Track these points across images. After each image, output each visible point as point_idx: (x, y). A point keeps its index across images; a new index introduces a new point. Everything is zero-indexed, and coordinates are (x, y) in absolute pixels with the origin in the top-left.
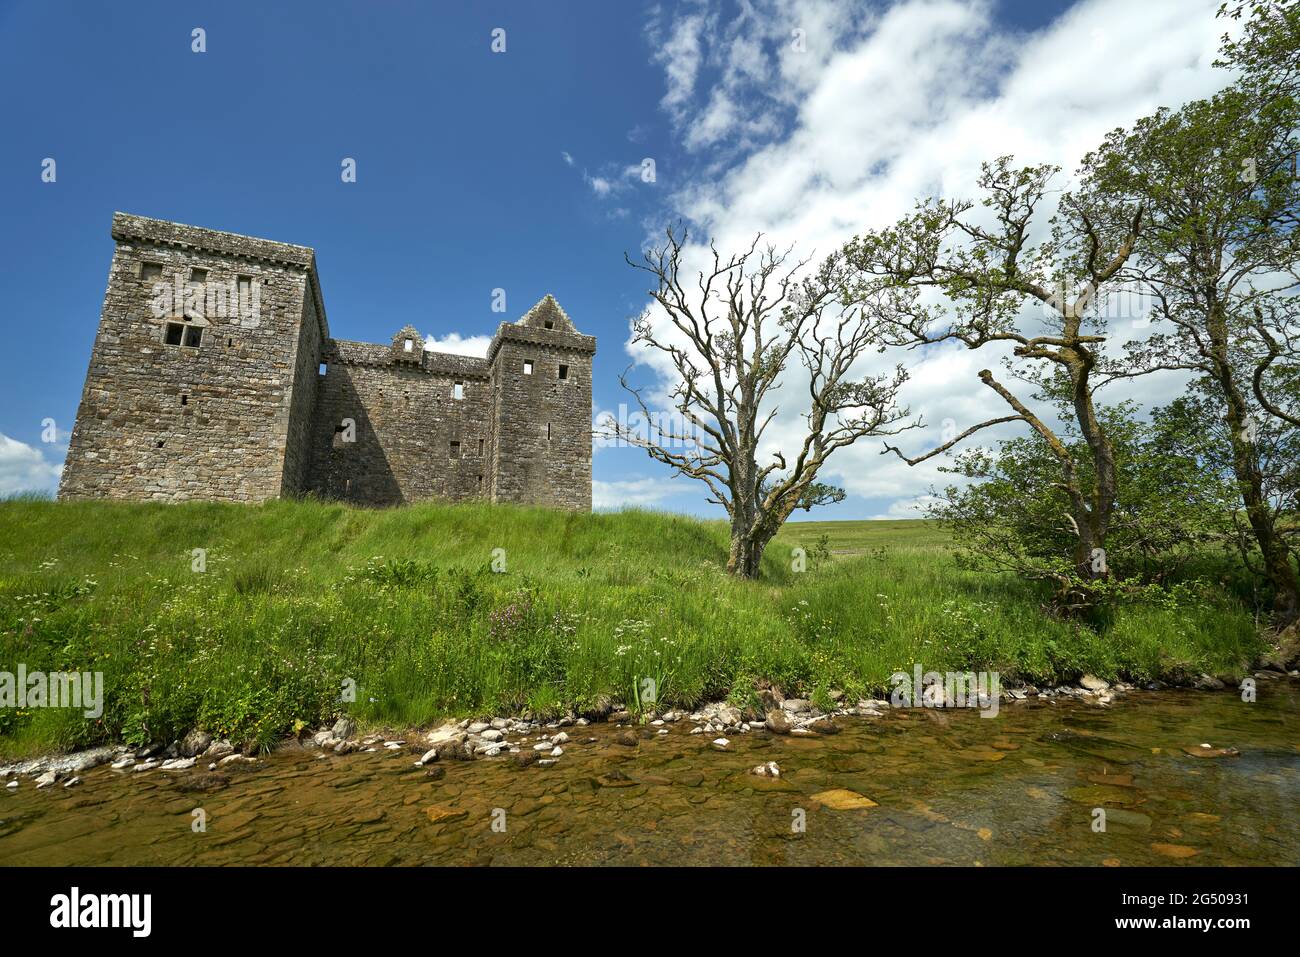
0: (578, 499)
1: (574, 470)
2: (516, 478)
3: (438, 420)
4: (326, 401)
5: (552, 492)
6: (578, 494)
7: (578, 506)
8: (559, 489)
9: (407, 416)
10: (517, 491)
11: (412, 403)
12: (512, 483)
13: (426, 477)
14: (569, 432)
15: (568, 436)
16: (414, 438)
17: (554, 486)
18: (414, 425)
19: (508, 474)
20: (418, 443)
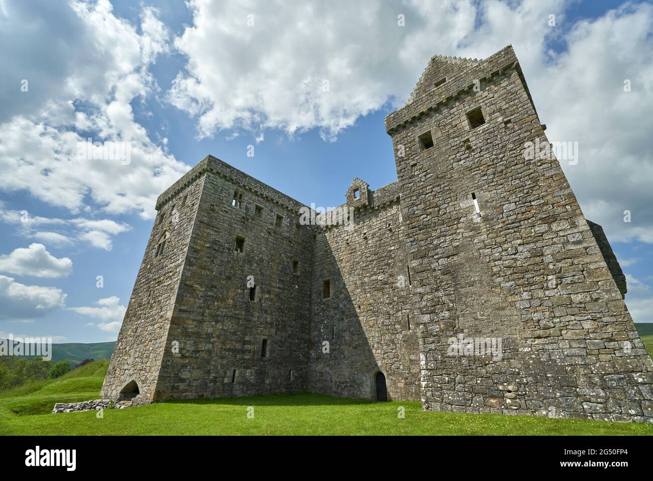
0: (582, 308)
1: (547, 251)
2: (440, 294)
3: (393, 248)
4: (317, 264)
5: (512, 304)
6: (577, 298)
7: (588, 325)
8: (525, 295)
9: (367, 255)
10: (447, 314)
11: (370, 242)
12: (437, 303)
13: (391, 312)
14: (512, 192)
15: (513, 198)
16: (375, 274)
17: (512, 292)
18: (373, 261)
19: (428, 289)
20: (380, 278)
